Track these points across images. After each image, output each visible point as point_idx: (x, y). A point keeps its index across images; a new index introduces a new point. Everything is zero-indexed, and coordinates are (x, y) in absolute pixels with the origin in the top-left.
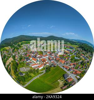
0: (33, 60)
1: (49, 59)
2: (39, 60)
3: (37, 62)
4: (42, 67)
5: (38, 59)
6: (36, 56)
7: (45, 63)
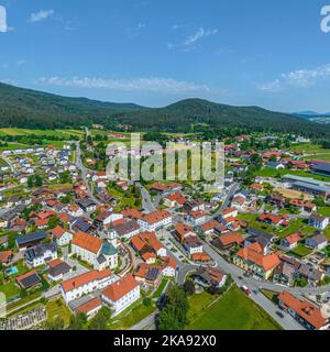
0: (76, 249)
1: (177, 236)
2: (115, 244)
3: (101, 259)
4: (134, 295)
5: (113, 235)
6: (98, 222)
7: (151, 261)
